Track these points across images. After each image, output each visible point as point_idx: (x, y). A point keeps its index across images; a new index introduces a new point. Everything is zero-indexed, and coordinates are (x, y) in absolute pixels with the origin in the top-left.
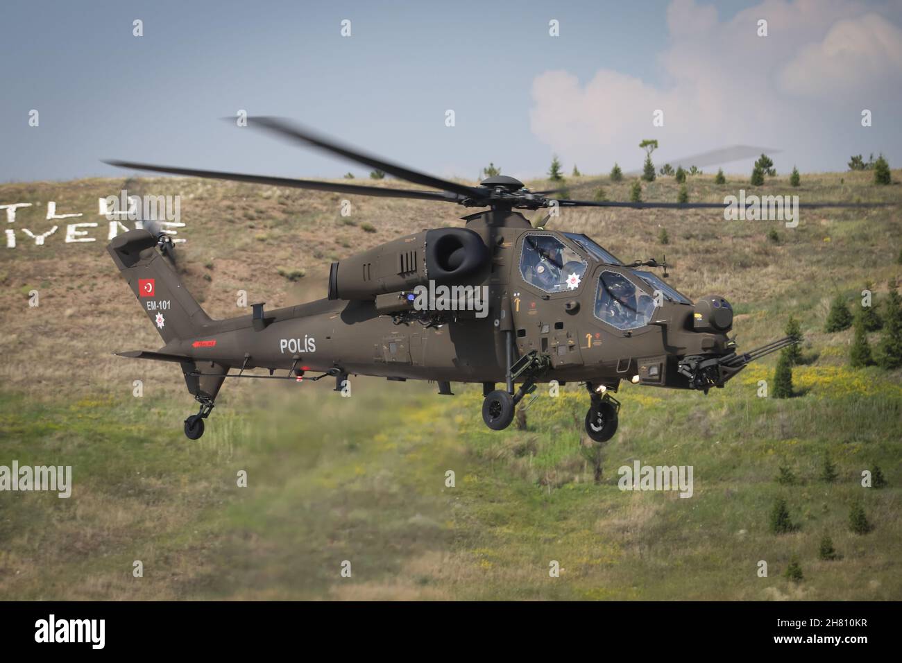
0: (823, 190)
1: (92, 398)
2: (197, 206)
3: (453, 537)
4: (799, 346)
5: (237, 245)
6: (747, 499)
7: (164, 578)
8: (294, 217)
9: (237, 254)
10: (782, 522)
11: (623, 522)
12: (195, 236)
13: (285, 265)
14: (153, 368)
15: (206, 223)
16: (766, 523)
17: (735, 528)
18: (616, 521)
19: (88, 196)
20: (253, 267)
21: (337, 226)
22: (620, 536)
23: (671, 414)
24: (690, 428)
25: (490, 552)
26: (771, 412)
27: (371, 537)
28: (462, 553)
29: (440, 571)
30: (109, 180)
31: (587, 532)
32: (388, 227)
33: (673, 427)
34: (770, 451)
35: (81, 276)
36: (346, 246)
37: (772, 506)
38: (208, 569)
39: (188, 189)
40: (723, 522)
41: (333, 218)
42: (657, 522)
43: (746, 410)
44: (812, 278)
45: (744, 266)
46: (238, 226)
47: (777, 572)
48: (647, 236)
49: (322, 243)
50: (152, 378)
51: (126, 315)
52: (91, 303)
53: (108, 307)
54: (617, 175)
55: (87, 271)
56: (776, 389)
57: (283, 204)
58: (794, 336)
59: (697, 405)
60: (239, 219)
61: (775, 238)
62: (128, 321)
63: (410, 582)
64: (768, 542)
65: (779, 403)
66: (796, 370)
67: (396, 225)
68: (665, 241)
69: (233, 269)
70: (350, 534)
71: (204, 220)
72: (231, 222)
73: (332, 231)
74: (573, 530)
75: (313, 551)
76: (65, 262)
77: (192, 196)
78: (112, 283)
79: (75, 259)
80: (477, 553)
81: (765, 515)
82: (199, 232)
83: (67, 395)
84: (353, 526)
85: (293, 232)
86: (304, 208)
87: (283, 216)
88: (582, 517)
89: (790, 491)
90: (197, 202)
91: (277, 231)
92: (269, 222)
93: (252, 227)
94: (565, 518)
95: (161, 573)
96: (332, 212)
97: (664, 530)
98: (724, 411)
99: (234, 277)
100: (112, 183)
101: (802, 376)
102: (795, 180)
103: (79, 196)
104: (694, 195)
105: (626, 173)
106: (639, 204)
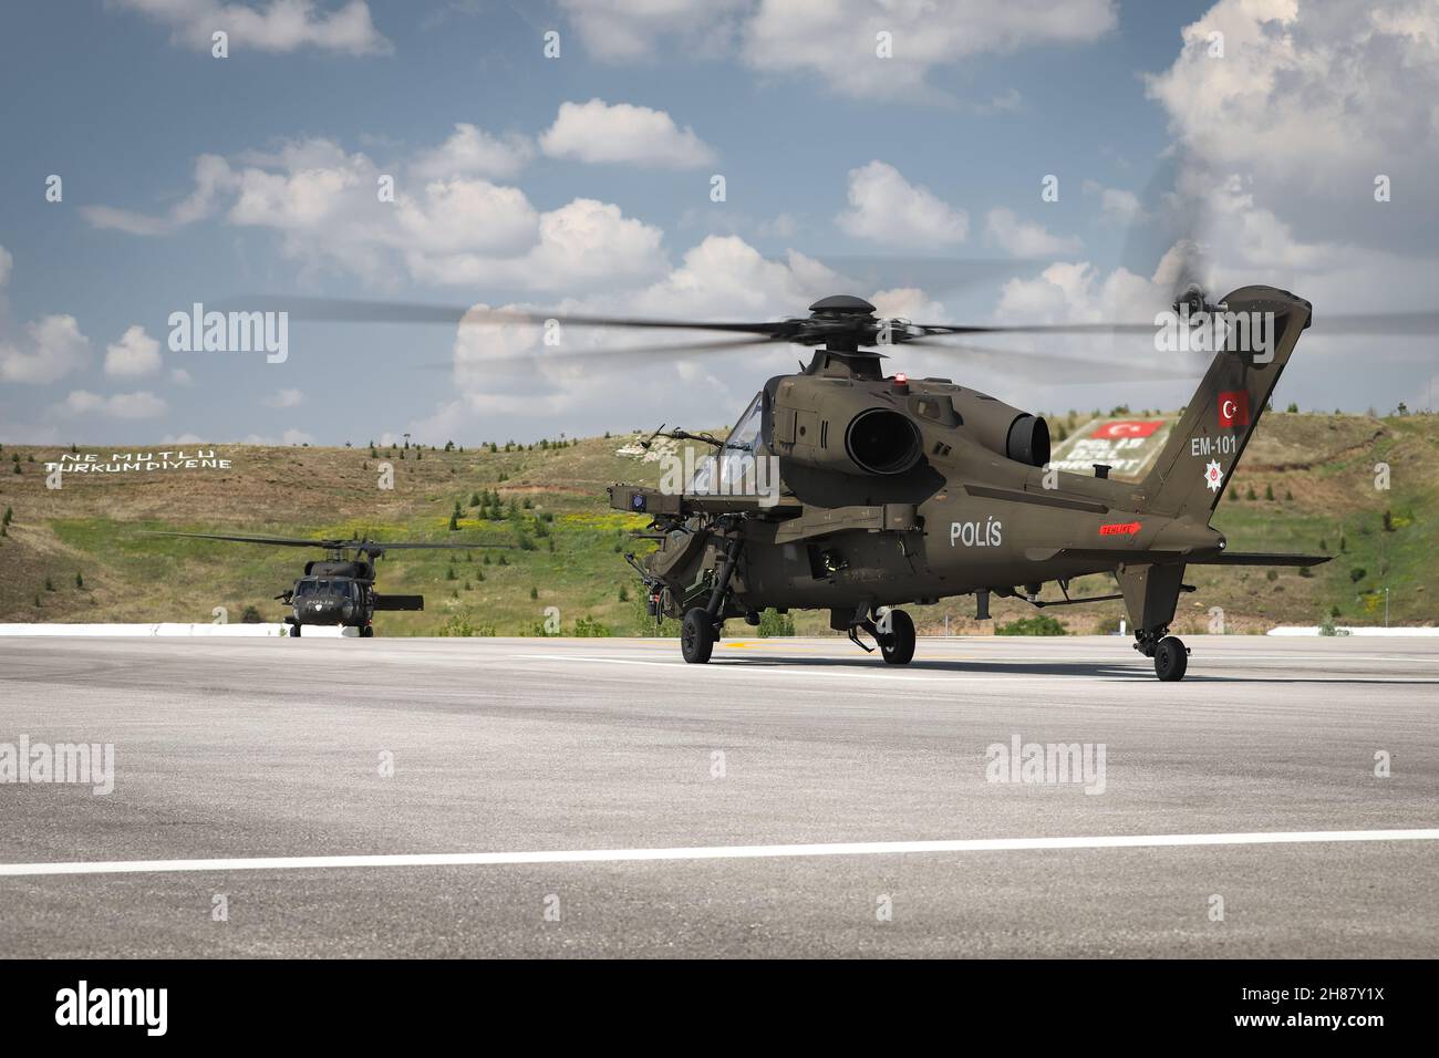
0: (472, 454)
1: (193, 525)
2: (237, 455)
4: (460, 512)
5: (251, 469)
6: (439, 568)
8: (272, 460)
9: (250, 473)
10: (452, 576)
12: (235, 466)
13: (268, 477)
16: (445, 576)
17: (433, 578)
20: (257, 478)
21: (289, 463)
23: (412, 535)
26: (448, 536)
30: (201, 443)
32: (308, 464)
35: (191, 480)
36: (292, 471)
37: (448, 570)
38: (235, 590)
39: (233, 448)
40: (429, 576)
41: (287, 460)
43: (439, 535)
44: (466, 486)
45: (441, 481)
46: (251, 462)
47: (448, 595)
48: (405, 469)
49: (283, 470)
52: (194, 490)
53: (201, 492)
54: (395, 447)
55: (193, 478)
56: (450, 527)
57: (268, 454)
58: (458, 507)
60: (252, 460)
61: (453, 471)
62: (208, 497)
64: (446, 584)
65: (452, 532)
66: (458, 520)
67: (310, 463)
68: (412, 471)
69: (248, 478)
71: (239, 460)
72: (249, 461)
73: (286, 465)
76: (186, 474)
77: (235, 451)
78: (203, 483)
79: (189, 474)
81: (445, 573)
82: (236, 464)
85: (272, 465)
86: (277, 456)
87: (268, 459)
90: (237, 453)
91: (266, 465)
92: (263, 461)
93: (256, 463)
96: (287, 458)
97: (407, 578)
98: (432, 535)
99: (249, 482)
100: (203, 446)
101: (460, 523)
102: (461, 450)
103: (191, 451)
104: (423, 455)
105: (398, 446)
106: (402, 458)
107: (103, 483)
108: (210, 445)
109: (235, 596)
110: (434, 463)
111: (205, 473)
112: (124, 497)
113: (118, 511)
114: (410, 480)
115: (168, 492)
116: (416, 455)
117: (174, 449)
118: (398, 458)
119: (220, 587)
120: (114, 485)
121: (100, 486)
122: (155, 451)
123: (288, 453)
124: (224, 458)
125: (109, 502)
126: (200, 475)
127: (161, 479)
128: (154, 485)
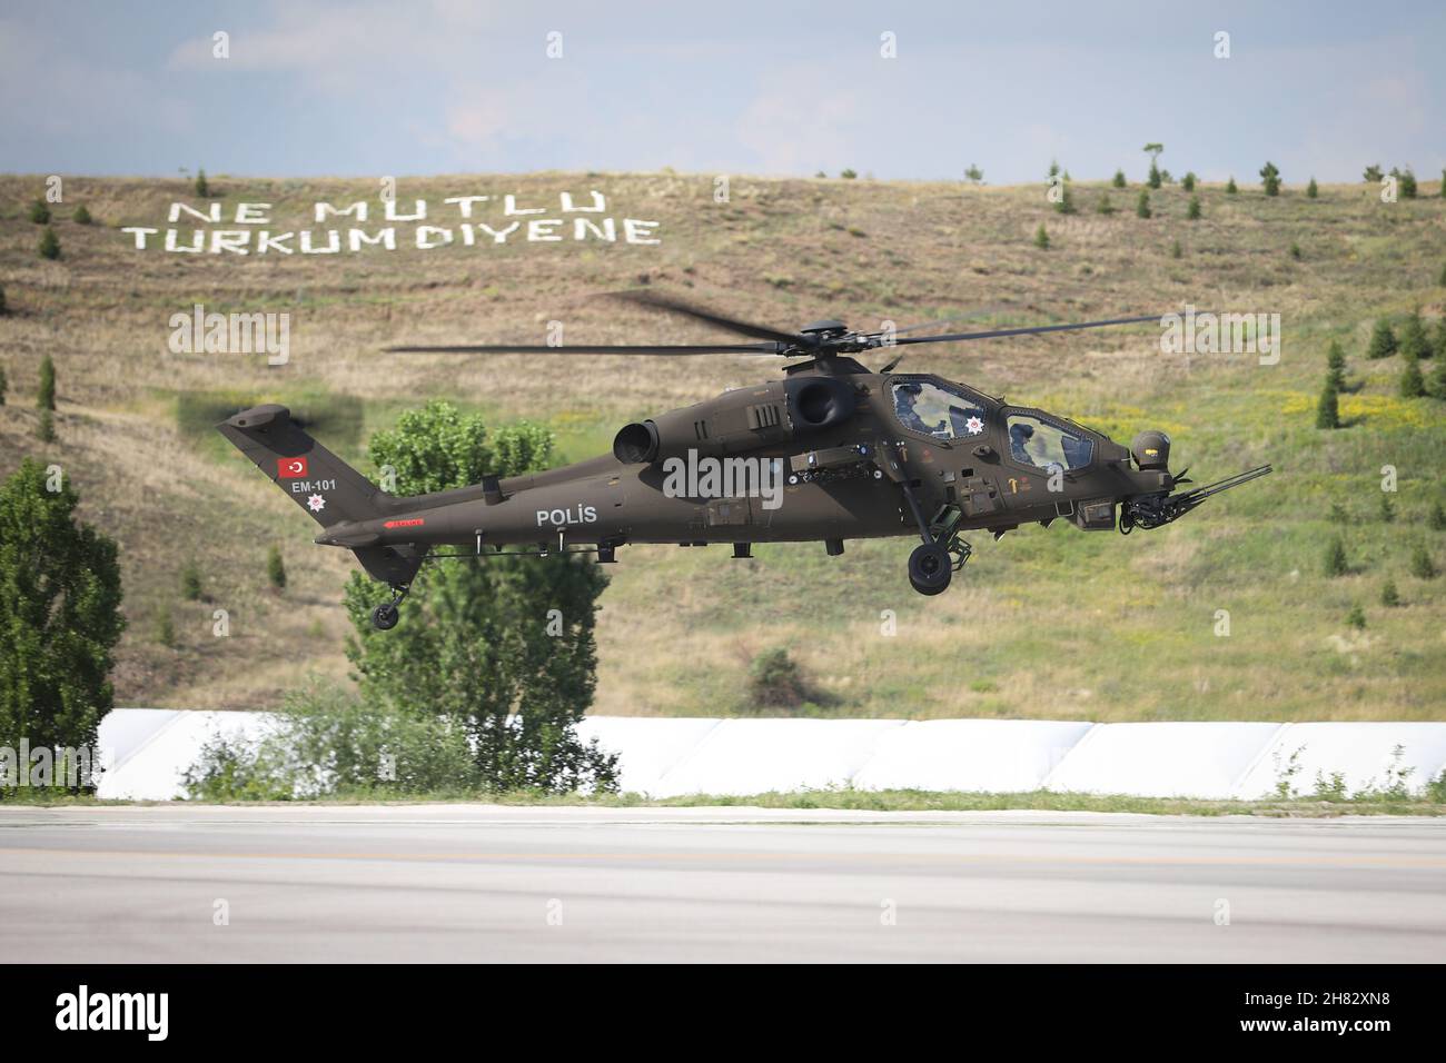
0: (1345, 202)
1: (573, 412)
2: (669, 204)
3: (977, 573)
4: (1343, 373)
5: (717, 248)
6: (1297, 538)
7: (668, 610)
8: (774, 219)
9: (718, 258)
10: (1338, 564)
11: (1161, 561)
12: (669, 236)
13: (770, 271)
14: (636, 381)
15: (681, 223)
16: (1319, 565)
17: (1285, 570)
18: (1153, 558)
19: (548, 190)
20: (736, 273)
21: (823, 230)
22: (1158, 576)
23: (1205, 443)
24: (1226, 459)
25: (1020, 590)
26: (1316, 444)
27: (888, 571)
28: (988, 591)
29: (967, 609)
30: (569, 172)
31: (1122, 570)
32: (878, 232)
33: (1206, 459)
34: (1318, 486)
35: (548, 278)
36: (835, 252)
37: (1327, 546)
38: (714, 602)
39: (657, 185)
40: (1271, 563)
41: (817, 221)
42: (1198, 562)
43: (1290, 441)
44: (1341, 298)
45: (1267, 283)
46: (715, 227)
47: (1336, 619)
48: (1159, 249)
49: (808, 248)
50: (637, 391)
51: (603, 323)
52: (563, 308)
53: (583, 313)
54: (1120, 181)
55: (555, 273)
56: (1320, 420)
57: (761, 203)
58: (1337, 362)
59: (1233, 434)
60: (716, 219)
61: (1296, 254)
62: (605, 329)
63: (936, 620)
64: (1324, 586)
65: (1329, 434)
66: (1342, 398)
67: (885, 230)
68: (1178, 254)
69: (713, 273)
70: (866, 566)
71: (678, 219)
72: (708, 222)
73: (817, 235)
74: (1106, 568)
75: (827, 584)
76: (531, 261)
77: (662, 193)
78: (583, 287)
79: (541, 259)
80: (1005, 589)
81: (1319, 554)
82: (673, 233)
83: (546, 408)
84: (867, 558)
85: (775, 235)
86: (786, 209)
87: (763, 218)
88: (1116, 554)
89: (1345, 532)
90: (669, 200)
91: (758, 234)
92: (748, 224)
93: (730, 229)
94: (1096, 555)
95: (664, 606)
96: (815, 213)
97: (1207, 570)
98: (1265, 441)
99: (715, 283)
100: (572, 178)
101: (1349, 406)
102: (1313, 191)
103: (539, 191)
104: (1205, 205)
105: (1129, 179)
106: (1146, 214)
107: (299, 285)
108: (592, 176)
109: (717, 618)
110: (1240, 229)
111: (587, 257)
112: (365, 326)
113: (350, 368)
114: (1175, 279)
115: (487, 313)
116: (1184, 208)
117: (489, 189)
118: (1134, 216)
119: (670, 591)
120: (331, 291)
121: (290, 294)
122: (437, 194)
123: (818, 201)
124: (635, 216)
125: (323, 341)
126: (572, 264)
127: (462, 275)
128: (445, 293)
